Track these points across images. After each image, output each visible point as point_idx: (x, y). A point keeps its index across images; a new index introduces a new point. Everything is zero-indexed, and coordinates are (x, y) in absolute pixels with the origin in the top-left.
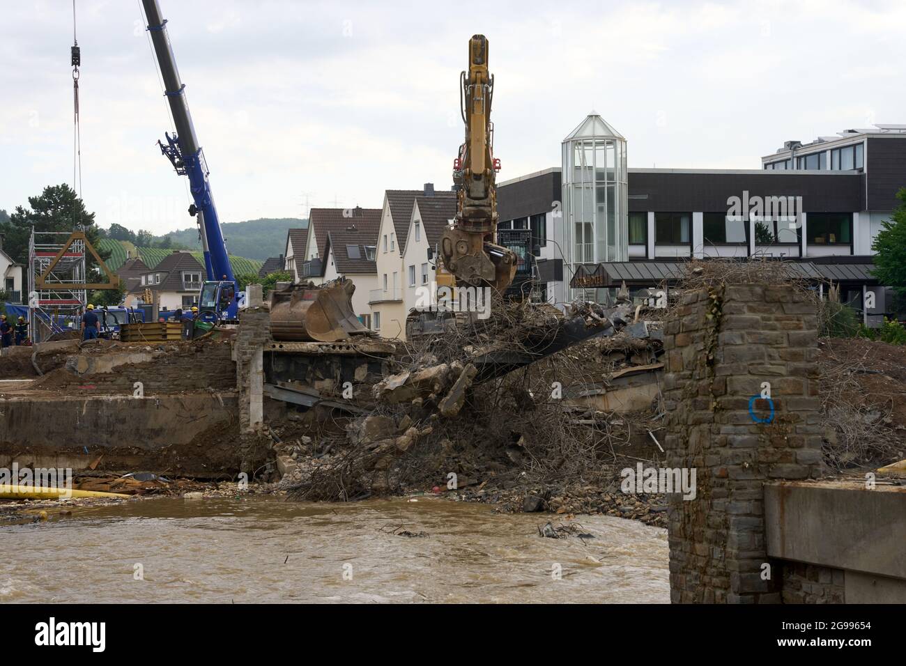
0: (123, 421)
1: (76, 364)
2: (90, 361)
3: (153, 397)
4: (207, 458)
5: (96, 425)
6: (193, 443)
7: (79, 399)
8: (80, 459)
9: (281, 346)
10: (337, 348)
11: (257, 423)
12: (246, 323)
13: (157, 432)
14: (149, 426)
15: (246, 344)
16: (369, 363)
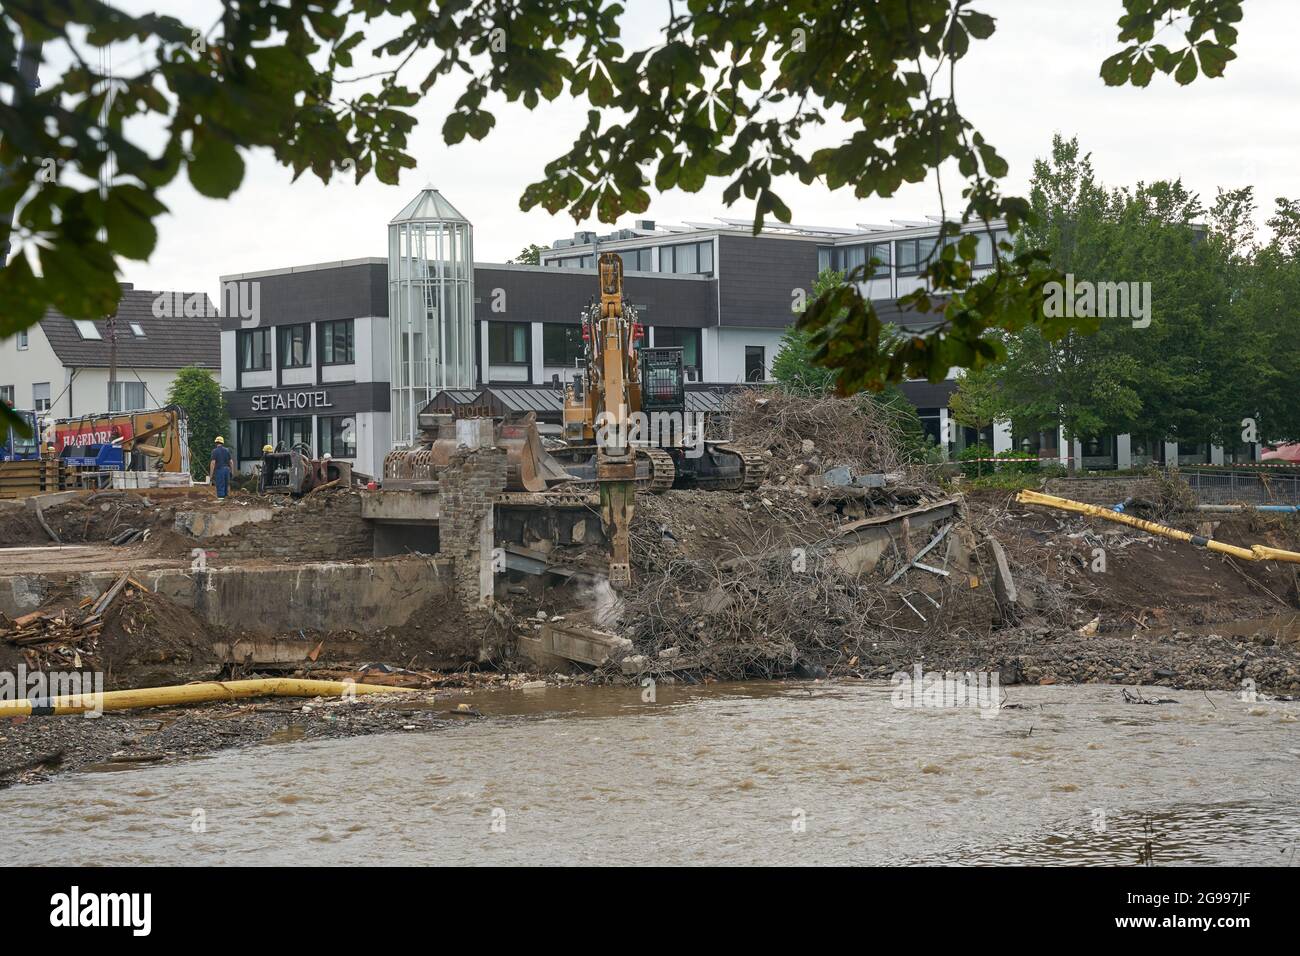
0: (337, 597)
1: (191, 524)
2: (207, 520)
3: (367, 565)
4: (433, 643)
5: (310, 603)
6: (410, 624)
7: (293, 568)
8: (300, 648)
9: (507, 498)
10: (565, 500)
11: (488, 597)
12: (482, 468)
13: (371, 611)
14: (364, 604)
15: (482, 494)
16: (587, 519)
